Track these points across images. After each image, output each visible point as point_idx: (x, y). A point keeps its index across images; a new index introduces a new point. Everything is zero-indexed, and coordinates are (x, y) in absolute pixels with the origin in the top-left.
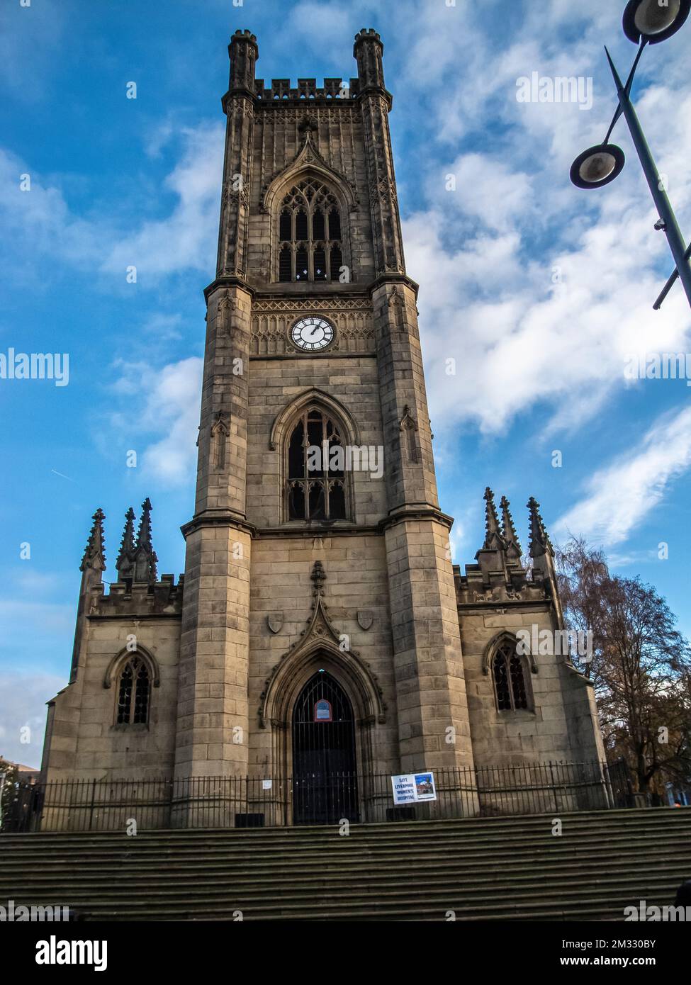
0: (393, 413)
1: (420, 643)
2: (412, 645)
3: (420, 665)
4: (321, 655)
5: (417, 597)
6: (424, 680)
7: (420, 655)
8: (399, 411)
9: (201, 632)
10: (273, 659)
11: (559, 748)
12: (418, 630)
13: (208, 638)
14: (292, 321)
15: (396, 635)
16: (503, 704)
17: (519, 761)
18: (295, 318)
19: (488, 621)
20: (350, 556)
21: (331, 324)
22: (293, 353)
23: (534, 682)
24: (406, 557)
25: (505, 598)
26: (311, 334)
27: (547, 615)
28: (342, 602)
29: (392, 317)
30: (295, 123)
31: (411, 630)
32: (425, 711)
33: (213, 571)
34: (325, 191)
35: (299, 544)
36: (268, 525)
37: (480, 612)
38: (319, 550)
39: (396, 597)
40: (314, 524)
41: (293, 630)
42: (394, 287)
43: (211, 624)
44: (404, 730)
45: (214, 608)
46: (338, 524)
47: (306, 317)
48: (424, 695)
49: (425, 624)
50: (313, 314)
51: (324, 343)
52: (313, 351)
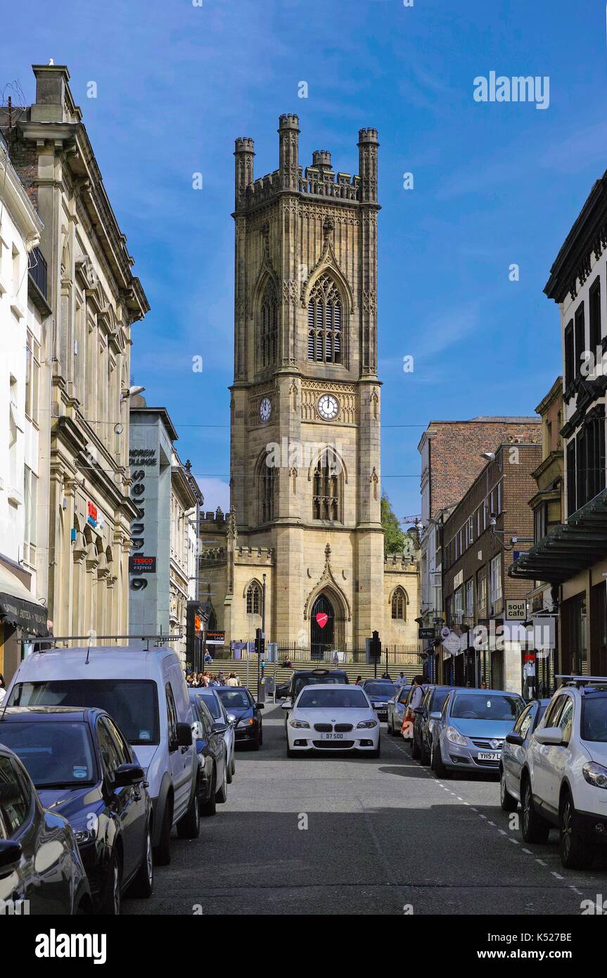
0: (367, 469)
1: (372, 590)
2: (369, 591)
3: (372, 600)
4: (327, 588)
5: (373, 569)
6: (372, 606)
7: (372, 596)
8: (371, 470)
9: (291, 578)
10: (310, 590)
11: (413, 637)
12: (372, 584)
13: (294, 581)
14: (319, 397)
15: (360, 584)
16: (394, 617)
17: (397, 641)
18: (321, 395)
19: (394, 579)
20: (341, 542)
21: (337, 402)
22: (319, 421)
23: (407, 608)
24: (369, 550)
25: (400, 569)
26: (328, 408)
27: (416, 579)
28: (337, 565)
29: (372, 408)
30: (321, 220)
31: (369, 583)
32: (372, 619)
33: (294, 549)
34: (334, 287)
35: (320, 534)
36: (308, 523)
37: (391, 575)
38: (329, 537)
39: (361, 567)
40: (327, 524)
41: (316, 577)
42: (374, 389)
43: (294, 575)
44: (361, 625)
45: (295, 567)
46: (337, 524)
47: (325, 395)
48: (373, 613)
49: (375, 582)
50: (329, 394)
51: (333, 414)
52: (328, 419)
